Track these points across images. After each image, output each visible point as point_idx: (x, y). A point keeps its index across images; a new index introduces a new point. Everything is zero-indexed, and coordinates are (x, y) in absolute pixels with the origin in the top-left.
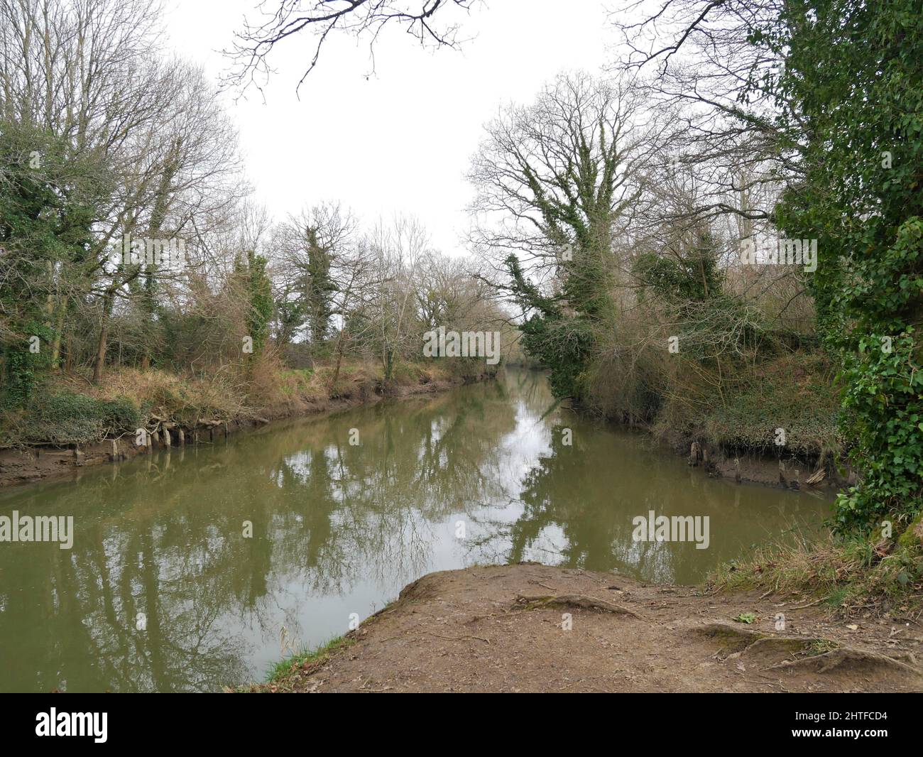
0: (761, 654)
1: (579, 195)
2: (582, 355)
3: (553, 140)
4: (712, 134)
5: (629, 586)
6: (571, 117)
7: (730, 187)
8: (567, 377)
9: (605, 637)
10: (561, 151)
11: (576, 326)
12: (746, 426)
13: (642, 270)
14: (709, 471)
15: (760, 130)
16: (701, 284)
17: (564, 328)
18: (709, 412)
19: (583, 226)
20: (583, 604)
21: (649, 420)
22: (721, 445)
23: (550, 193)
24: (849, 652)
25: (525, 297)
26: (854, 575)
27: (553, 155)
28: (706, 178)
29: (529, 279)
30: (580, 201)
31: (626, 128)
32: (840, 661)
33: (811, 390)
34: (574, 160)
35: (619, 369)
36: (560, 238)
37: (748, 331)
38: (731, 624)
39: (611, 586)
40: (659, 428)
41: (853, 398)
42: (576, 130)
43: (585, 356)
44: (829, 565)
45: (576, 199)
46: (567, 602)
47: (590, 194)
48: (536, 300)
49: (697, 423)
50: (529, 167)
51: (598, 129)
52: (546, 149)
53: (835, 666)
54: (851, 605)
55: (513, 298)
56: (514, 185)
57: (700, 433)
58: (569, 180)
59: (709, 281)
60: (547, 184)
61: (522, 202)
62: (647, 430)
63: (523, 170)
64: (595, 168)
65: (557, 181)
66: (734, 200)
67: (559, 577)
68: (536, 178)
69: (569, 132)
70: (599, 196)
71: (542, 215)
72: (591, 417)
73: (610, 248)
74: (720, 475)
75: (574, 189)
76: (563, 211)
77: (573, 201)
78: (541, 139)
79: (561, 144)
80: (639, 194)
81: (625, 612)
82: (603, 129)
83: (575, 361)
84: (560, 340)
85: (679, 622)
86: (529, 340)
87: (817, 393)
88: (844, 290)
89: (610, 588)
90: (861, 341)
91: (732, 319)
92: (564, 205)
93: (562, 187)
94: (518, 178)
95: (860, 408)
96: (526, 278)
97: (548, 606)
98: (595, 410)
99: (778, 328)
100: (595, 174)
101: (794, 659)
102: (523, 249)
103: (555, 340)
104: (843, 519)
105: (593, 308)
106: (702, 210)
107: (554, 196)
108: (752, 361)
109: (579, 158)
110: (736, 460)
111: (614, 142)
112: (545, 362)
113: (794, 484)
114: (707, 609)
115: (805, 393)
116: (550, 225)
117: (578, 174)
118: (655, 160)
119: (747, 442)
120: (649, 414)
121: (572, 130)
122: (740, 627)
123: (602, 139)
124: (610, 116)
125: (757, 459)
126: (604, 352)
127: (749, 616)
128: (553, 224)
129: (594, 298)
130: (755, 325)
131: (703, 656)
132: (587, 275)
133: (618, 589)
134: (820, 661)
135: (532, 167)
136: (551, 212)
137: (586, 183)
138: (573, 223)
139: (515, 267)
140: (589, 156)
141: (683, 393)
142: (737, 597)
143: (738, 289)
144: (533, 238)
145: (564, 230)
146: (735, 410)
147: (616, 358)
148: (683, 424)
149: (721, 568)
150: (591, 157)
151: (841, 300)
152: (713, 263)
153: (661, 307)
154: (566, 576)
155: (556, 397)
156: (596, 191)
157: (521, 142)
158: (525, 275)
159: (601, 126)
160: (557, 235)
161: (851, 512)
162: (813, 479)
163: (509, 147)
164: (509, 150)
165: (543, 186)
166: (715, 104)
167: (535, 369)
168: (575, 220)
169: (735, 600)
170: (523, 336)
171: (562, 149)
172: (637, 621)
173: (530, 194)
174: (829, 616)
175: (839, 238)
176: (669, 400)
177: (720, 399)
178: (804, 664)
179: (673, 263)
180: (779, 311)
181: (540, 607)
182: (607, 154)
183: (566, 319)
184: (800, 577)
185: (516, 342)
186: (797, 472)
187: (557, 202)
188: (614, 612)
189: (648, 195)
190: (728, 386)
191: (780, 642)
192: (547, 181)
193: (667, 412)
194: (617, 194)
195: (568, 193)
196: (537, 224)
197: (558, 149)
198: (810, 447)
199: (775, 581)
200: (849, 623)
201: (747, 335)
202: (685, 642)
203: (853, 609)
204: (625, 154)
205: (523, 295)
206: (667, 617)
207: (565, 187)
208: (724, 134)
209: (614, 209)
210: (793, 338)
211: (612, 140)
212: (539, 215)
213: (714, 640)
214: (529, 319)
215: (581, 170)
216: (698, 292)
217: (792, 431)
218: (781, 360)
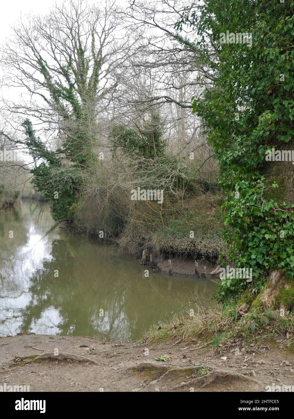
0: (169, 380)
1: (76, 82)
2: (74, 192)
3: (59, 41)
4: (162, 50)
5: (94, 344)
6: (72, 27)
7: (172, 86)
8: (63, 207)
9: (73, 379)
10: (64, 49)
11: (71, 172)
12: (176, 239)
13: (115, 136)
14: (153, 268)
15: (192, 51)
16: (152, 148)
17: (62, 173)
18: (155, 230)
19: (78, 104)
20: (59, 358)
21: (117, 235)
22: (161, 251)
23: (56, 78)
24: (219, 372)
25: (36, 150)
26: (227, 326)
27: (59, 52)
28: (158, 79)
29: (39, 138)
30: (76, 86)
31: (109, 39)
32: (214, 379)
33: (215, 217)
34: (73, 57)
35: (99, 201)
36: (61, 110)
37: (179, 178)
38: (154, 363)
39: (82, 345)
40: (123, 241)
41: (231, 219)
42: (75, 36)
43: (76, 193)
44: (214, 322)
45: (74, 84)
46: (49, 358)
47: (84, 82)
48: (43, 152)
49: (147, 237)
50: (41, 58)
51: (91, 38)
52: (54, 47)
53: (211, 383)
54: (224, 345)
55: (27, 150)
56: (30, 70)
57: (148, 244)
58: (69, 71)
59: (157, 146)
60: (54, 72)
61: (35, 83)
62: (115, 242)
63: (37, 60)
64: (87, 65)
65: (61, 70)
66: (175, 95)
67: (47, 342)
68: (46, 67)
69: (71, 36)
70: (89, 85)
71: (50, 93)
72: (79, 233)
73: (95, 120)
74: (159, 270)
75: (73, 78)
76: (65, 92)
77: (72, 86)
78: (51, 40)
79: (64, 45)
80: (116, 85)
81: (87, 361)
82: (93, 38)
83: (69, 196)
84: (60, 181)
85: (122, 365)
86: (38, 180)
87: (219, 219)
88: (228, 153)
89: (81, 347)
90: (236, 185)
91: (169, 171)
92: (65, 87)
93: (64, 75)
94: (33, 66)
95: (234, 225)
96: (37, 137)
97: (35, 362)
98: (81, 229)
99: (198, 178)
100: (88, 69)
101: (188, 380)
102: (35, 116)
103: (56, 181)
104: (223, 293)
105: (83, 160)
106: (154, 99)
107: (58, 81)
108: (181, 198)
109: (77, 56)
110: (170, 261)
111: (101, 48)
112: (49, 196)
113: (203, 275)
114: (141, 354)
115: (211, 218)
116: (55, 101)
117: (76, 67)
118: (127, 63)
119: (177, 249)
120: (117, 232)
121: (72, 36)
122: (160, 364)
123: (93, 45)
124: (99, 29)
125: (182, 259)
126: (89, 190)
127: (166, 356)
128: (57, 100)
129: (84, 153)
130: (183, 176)
131: (134, 385)
132: (79, 137)
133: (87, 347)
134: (203, 380)
135: (44, 59)
136: (56, 93)
137: (81, 74)
138: (71, 100)
139: (29, 128)
140: (83, 56)
141: (139, 218)
142: (161, 346)
143: (175, 152)
144: (42, 109)
145: (65, 105)
146: (169, 229)
147: (97, 194)
148: (138, 238)
149: (153, 328)
150: (85, 57)
151: (226, 159)
152: (160, 134)
153: (126, 161)
154: (52, 340)
155: (56, 220)
156: (88, 80)
157: (35, 40)
158: (36, 135)
159: (93, 35)
160: (60, 108)
161: (228, 289)
162: (214, 271)
163: (28, 43)
164: (27, 45)
165: (51, 73)
166: (165, 30)
167: (42, 201)
168: (72, 99)
169: (159, 348)
170: (33, 177)
171: (66, 48)
172: (95, 366)
173: (41, 78)
174: (212, 352)
175: (228, 121)
176: (130, 222)
177: (161, 222)
178: (193, 383)
179: (135, 133)
180: (199, 167)
181: (30, 363)
182: (96, 56)
183: (64, 167)
184: (197, 330)
185: (28, 182)
186: (205, 267)
187: (61, 86)
188: (80, 361)
189: (121, 87)
190: (166, 214)
191: (181, 371)
192: (54, 70)
193: (128, 230)
194: (101, 84)
195: (68, 80)
196: (45, 99)
197: (62, 48)
198: (213, 252)
199: (183, 334)
200: (223, 356)
201: (179, 181)
202: (124, 377)
203: (225, 347)
204: (108, 57)
205: (34, 148)
206: (116, 362)
207: (66, 75)
208: (170, 51)
209: (99, 94)
210: (205, 184)
211: (99, 47)
212: (47, 94)
213: (143, 373)
214: (38, 166)
215: (78, 65)
216: (151, 153)
217: (203, 242)
218: (199, 198)
